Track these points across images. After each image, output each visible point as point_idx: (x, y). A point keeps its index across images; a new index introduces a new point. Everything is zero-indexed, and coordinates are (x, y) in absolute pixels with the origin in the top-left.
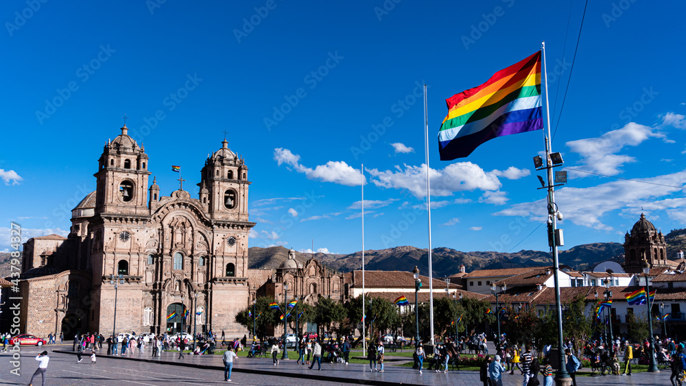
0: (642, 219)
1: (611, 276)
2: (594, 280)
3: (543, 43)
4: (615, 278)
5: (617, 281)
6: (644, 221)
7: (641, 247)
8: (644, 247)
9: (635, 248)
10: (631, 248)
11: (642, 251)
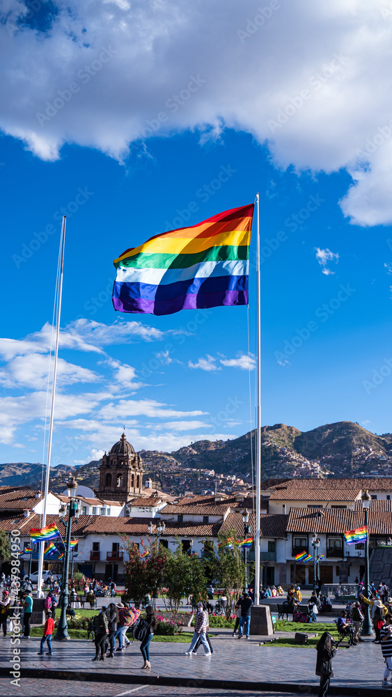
0: (123, 440)
1: (103, 504)
2: (85, 507)
3: (258, 196)
4: (108, 507)
5: (109, 510)
6: (125, 443)
7: (118, 472)
8: (122, 472)
9: (111, 473)
10: (107, 472)
11: (119, 475)
